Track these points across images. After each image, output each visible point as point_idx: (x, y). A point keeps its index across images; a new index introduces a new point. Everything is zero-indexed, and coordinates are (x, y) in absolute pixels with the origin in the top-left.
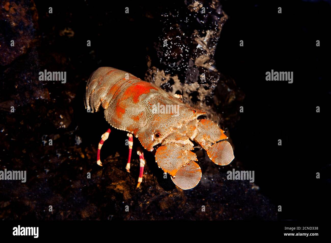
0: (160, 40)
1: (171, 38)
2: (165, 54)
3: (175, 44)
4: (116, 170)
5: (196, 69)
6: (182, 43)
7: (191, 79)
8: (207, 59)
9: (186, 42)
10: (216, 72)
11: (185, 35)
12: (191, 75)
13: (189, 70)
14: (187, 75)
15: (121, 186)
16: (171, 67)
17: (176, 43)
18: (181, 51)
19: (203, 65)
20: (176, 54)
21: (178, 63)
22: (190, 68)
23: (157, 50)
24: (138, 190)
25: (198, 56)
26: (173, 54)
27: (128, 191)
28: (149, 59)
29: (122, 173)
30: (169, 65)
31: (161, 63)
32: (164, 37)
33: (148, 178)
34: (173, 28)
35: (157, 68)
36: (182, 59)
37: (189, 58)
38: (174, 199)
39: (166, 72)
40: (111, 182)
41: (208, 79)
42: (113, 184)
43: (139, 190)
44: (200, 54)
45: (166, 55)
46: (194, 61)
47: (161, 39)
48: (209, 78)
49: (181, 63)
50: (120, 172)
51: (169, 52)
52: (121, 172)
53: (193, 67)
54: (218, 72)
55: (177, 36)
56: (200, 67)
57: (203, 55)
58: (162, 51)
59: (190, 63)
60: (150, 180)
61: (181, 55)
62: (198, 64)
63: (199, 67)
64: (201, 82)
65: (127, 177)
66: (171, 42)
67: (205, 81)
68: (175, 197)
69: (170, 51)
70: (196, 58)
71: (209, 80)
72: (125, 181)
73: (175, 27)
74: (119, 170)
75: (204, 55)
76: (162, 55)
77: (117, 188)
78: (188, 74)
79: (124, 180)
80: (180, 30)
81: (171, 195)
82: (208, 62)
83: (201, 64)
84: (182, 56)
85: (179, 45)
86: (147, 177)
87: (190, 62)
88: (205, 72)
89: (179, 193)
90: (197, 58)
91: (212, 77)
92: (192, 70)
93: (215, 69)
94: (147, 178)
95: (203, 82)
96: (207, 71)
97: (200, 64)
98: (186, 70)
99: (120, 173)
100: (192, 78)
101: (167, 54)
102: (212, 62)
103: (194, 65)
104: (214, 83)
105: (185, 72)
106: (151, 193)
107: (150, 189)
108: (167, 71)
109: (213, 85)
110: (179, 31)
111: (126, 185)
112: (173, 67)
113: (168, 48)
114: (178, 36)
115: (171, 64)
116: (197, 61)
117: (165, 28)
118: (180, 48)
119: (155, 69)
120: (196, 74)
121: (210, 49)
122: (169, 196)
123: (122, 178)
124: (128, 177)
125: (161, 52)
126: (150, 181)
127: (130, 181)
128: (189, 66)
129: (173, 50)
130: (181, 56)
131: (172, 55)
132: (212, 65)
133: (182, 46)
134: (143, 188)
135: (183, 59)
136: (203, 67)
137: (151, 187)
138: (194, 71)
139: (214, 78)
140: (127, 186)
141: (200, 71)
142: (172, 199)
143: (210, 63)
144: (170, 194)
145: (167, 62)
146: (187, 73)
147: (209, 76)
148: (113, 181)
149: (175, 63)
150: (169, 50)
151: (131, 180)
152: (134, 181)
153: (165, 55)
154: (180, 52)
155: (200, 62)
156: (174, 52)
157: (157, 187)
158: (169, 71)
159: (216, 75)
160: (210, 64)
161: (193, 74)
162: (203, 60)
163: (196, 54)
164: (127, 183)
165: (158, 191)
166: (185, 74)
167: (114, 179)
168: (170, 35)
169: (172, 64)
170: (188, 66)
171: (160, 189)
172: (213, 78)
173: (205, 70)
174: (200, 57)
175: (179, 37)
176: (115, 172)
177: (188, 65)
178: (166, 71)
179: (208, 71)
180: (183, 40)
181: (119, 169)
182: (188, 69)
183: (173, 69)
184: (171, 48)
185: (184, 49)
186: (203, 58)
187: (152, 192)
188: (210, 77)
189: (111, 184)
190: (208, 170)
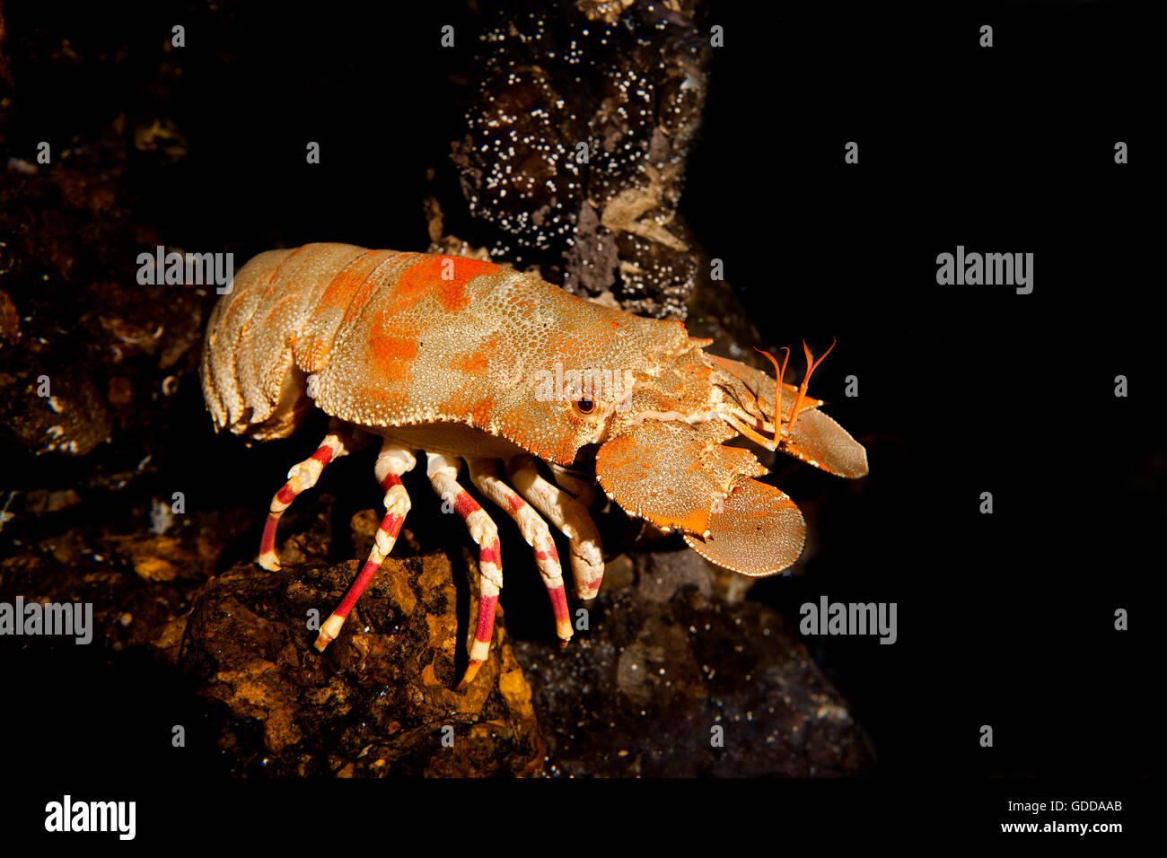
0: (471, 127)
1: (510, 117)
2: (489, 180)
3: (526, 140)
4: (239, 614)
5: (605, 240)
6: (555, 138)
7: (588, 281)
8: (646, 203)
9: (567, 134)
10: (680, 253)
11: (564, 105)
12: (589, 264)
13: (581, 243)
14: (574, 264)
15: (257, 685)
16: (513, 231)
17: (532, 138)
18: (550, 168)
19: (632, 227)
20: (532, 180)
21: (538, 216)
22: (584, 236)
23: (458, 167)
24: (332, 704)
25: (613, 192)
26: (520, 178)
27: (290, 711)
28: (436, 209)
29: (266, 629)
30: (505, 222)
31: (473, 214)
32: (485, 113)
33: (376, 649)
34: (518, 80)
35: (462, 238)
36: (553, 201)
37: (580, 197)
38: (491, 746)
39: (496, 254)
40: (216, 668)
41: (650, 277)
42: (220, 676)
43: (338, 704)
44: (623, 183)
45: (493, 183)
46: (599, 212)
47: (475, 123)
48: (655, 273)
49: (549, 217)
50: (256, 623)
51: (503, 170)
52: (261, 626)
53: (594, 234)
54: (691, 252)
55: (536, 109)
56: (621, 235)
57: (633, 190)
58: (477, 166)
59: (584, 218)
60: (383, 658)
61: (549, 183)
62: (612, 221)
63: (617, 235)
64: (625, 291)
65: (285, 644)
66: (512, 134)
67: (640, 286)
68: (497, 737)
69: (509, 169)
70: (605, 200)
71: (656, 281)
72: (276, 664)
73: (527, 78)
74: (254, 615)
75: (639, 189)
76: (479, 182)
77: (238, 694)
78: (577, 262)
79: (271, 658)
80: (545, 87)
81: (478, 730)
82: (650, 214)
83: (627, 223)
84: (554, 190)
85: (543, 145)
86: (371, 645)
87: (583, 213)
88: (642, 250)
89: (516, 723)
90: (609, 198)
91: (667, 271)
92: (591, 245)
93: (677, 243)
94: (371, 650)
95: (632, 291)
96: (646, 248)
97: (621, 222)
98: (568, 244)
99: (258, 629)
100: (591, 274)
101: (497, 180)
102: (667, 215)
103: (599, 223)
104: (673, 296)
105: (564, 254)
106: (383, 719)
107: (379, 701)
108: (500, 248)
109: (670, 304)
110: (544, 90)
111: (278, 685)
112: (520, 229)
113: (501, 154)
114: (540, 112)
115: (511, 218)
116: (609, 213)
117: (489, 80)
118: (544, 157)
119: (454, 246)
120: (606, 258)
121: (659, 170)
122: (473, 735)
123: (262, 651)
124: (291, 648)
125: (472, 174)
126: (384, 665)
127: (297, 663)
128: (579, 230)
129: (518, 163)
130: (549, 188)
131: (517, 185)
132: (665, 226)
133: (553, 150)
134: (352, 695)
135: (558, 202)
136: (633, 234)
137: (386, 690)
138: (600, 247)
139: (675, 273)
140: (285, 687)
141: (620, 247)
142: (485, 748)
143: (660, 217)
144: (475, 723)
145: (495, 212)
146: (571, 258)
147: (656, 267)
148: (224, 663)
149: (525, 214)
150: (503, 165)
151: (300, 659)
152: (316, 667)
153: (488, 183)
154: (545, 171)
155: (623, 214)
156: (524, 173)
157: (410, 693)
158: (506, 252)
159: (682, 262)
160: (661, 220)
161: (595, 259)
162: (632, 209)
163: (606, 184)
164: (285, 673)
165: (416, 709)
166: (566, 261)
167: (229, 656)
168: (507, 105)
169: (515, 217)
170: (575, 230)
171: (424, 702)
172: (670, 274)
173: (640, 243)
174: (624, 194)
175: (542, 116)
176: (233, 626)
177: (575, 226)
178: (495, 251)
179: (649, 246)
180: (558, 126)
181: (253, 610)
182: (576, 238)
183: (521, 241)
184: (512, 158)
185: (560, 163)
186: (633, 202)
187: (388, 712)
188: (659, 271)
189: (214, 680)
190: (645, 633)
